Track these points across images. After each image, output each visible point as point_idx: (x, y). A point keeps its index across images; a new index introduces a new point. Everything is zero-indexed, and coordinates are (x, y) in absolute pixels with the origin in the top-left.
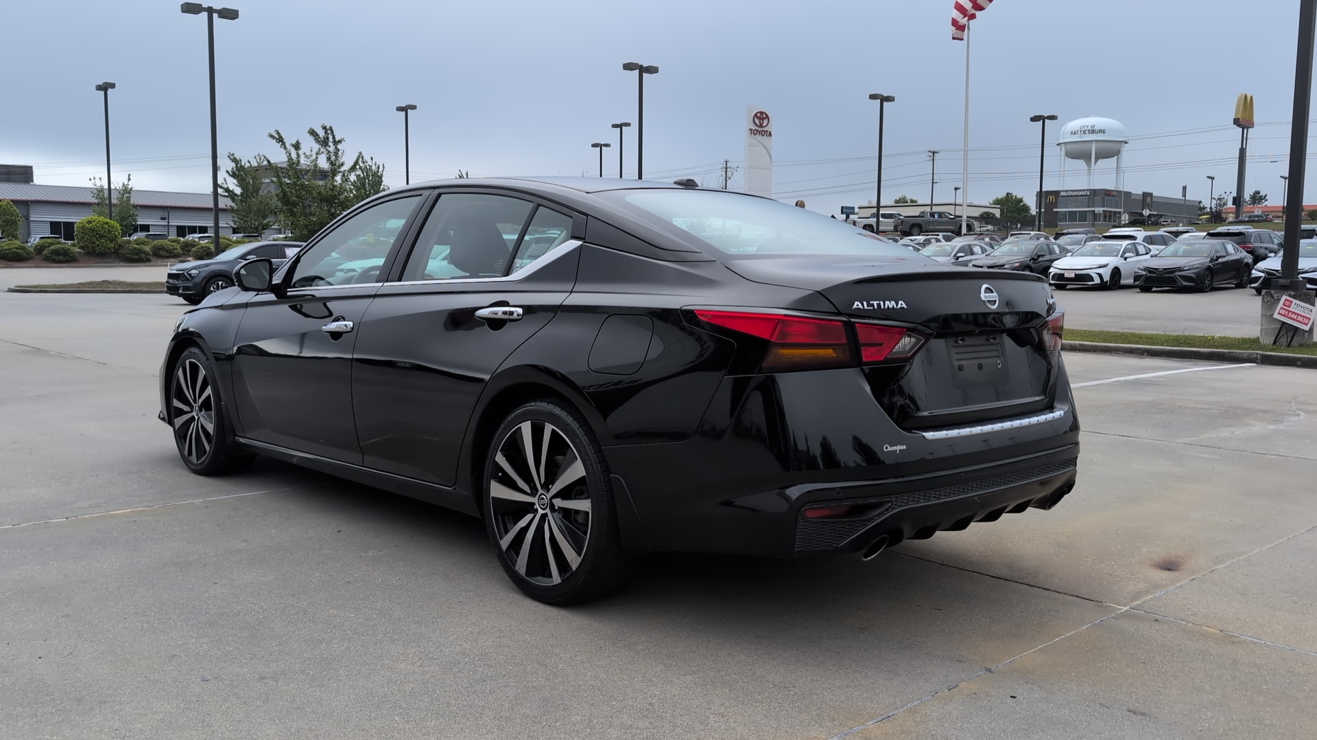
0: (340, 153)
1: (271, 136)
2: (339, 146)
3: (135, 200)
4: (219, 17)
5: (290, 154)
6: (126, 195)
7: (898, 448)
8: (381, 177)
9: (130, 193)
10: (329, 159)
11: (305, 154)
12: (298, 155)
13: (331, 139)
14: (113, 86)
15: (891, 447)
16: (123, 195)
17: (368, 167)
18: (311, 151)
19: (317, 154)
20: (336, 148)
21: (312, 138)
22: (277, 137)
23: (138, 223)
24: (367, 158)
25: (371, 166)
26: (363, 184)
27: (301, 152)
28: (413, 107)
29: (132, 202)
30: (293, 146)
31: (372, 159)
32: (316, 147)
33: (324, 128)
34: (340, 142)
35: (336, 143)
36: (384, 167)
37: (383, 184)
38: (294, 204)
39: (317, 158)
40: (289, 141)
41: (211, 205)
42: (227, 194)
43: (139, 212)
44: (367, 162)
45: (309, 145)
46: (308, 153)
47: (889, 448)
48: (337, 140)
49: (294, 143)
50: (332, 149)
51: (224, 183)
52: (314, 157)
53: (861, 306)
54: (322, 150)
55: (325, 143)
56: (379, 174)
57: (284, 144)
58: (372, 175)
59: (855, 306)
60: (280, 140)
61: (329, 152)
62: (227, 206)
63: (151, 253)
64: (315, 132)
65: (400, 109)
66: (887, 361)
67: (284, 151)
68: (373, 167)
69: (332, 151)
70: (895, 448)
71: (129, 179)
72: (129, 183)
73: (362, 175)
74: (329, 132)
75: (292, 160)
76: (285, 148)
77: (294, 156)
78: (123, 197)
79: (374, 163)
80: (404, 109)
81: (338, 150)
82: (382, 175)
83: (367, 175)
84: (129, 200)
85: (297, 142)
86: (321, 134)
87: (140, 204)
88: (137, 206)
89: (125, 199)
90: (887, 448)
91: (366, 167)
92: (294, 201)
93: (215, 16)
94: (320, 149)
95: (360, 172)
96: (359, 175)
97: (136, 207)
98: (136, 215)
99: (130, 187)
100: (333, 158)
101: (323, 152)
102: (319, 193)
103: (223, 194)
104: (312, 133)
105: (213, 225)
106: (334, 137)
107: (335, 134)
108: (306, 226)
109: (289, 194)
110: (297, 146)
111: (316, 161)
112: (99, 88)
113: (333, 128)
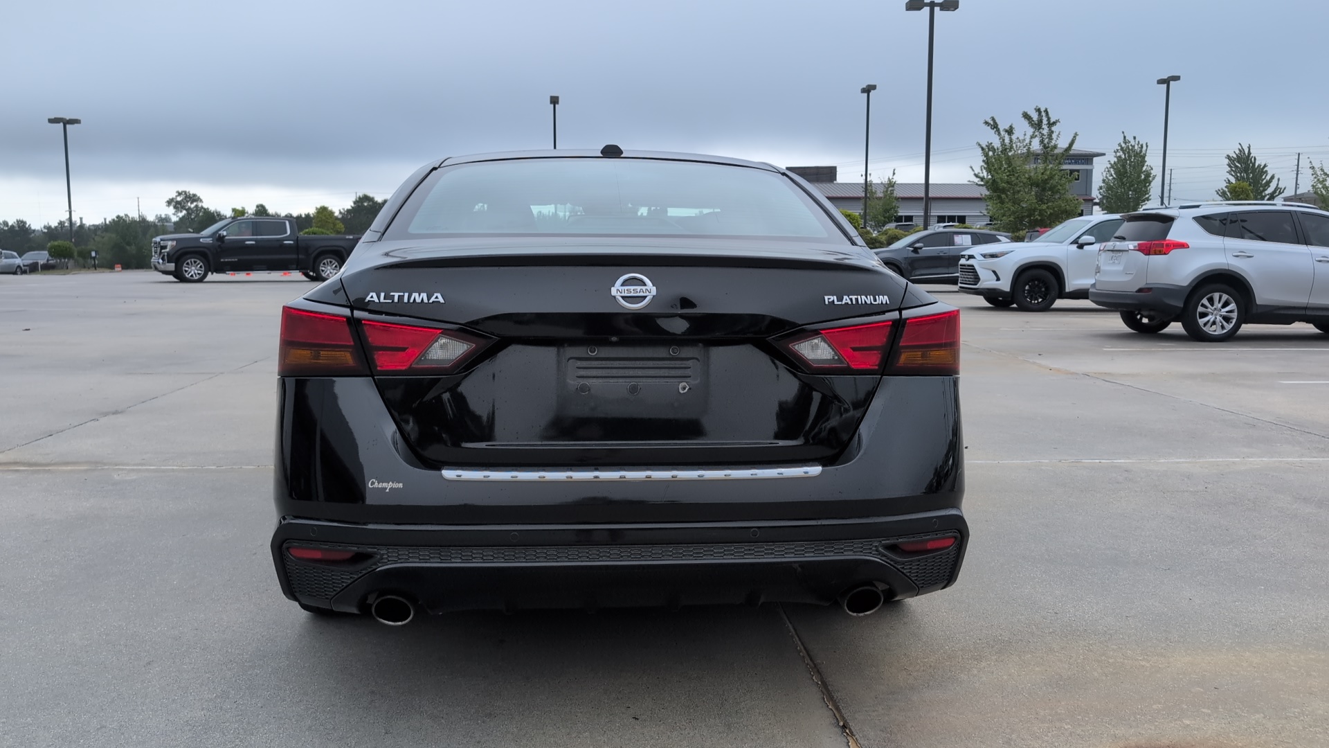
0: (1054, 136)
1: (986, 123)
2: (1053, 128)
3: (898, 193)
4: (941, 10)
5: (1004, 140)
6: (890, 189)
7: (389, 486)
8: (1144, 157)
9: (893, 186)
10: (1042, 142)
11: (1018, 138)
12: (1011, 140)
13: (1045, 121)
14: (874, 87)
15: (379, 483)
16: (888, 188)
17: (1130, 147)
18: (1025, 135)
19: (1032, 137)
20: (1050, 130)
21: (1026, 123)
22: (992, 123)
23: (899, 214)
24: (1130, 138)
25: (1134, 146)
26: (1124, 166)
27: (1014, 137)
28: (1177, 78)
29: (895, 195)
30: (1006, 131)
31: (1135, 138)
32: (1030, 131)
33: (1038, 110)
34: (1054, 123)
35: (1051, 125)
36: (1147, 146)
37: (1146, 164)
38: (1003, 191)
39: (1031, 142)
40: (1003, 126)
41: (922, 194)
42: (982, 183)
43: (900, 204)
44: (1130, 142)
45: (1023, 131)
46: (1021, 138)
47: (376, 484)
48: (1052, 122)
49: (1006, 128)
50: (1045, 131)
51: (981, 172)
52: (1027, 141)
53: (375, 299)
54: (1037, 133)
55: (1038, 126)
56: (1142, 154)
57: (998, 131)
58: (1134, 156)
59: (368, 298)
60: (995, 126)
61: (1043, 135)
62: (981, 195)
63: (885, 242)
64: (1028, 115)
65: (1161, 82)
66: (412, 371)
67: (998, 138)
68: (1136, 147)
69: (1045, 134)
70: (385, 485)
71: (894, 174)
72: (894, 177)
73: (1123, 156)
74: (1043, 114)
75: (1005, 145)
76: (999, 134)
77: (1007, 141)
78: (887, 191)
79: (1137, 142)
80: (1166, 82)
81: (1052, 132)
82: (1145, 155)
83: (1129, 156)
84: (893, 193)
85: (1011, 127)
86: (1035, 117)
87: (902, 196)
88: (899, 198)
89: (889, 192)
90: (373, 483)
91: (1128, 147)
92: (1004, 188)
93: (937, 9)
94: (1034, 132)
95: (1121, 153)
96: (1120, 157)
97: (897, 199)
98: (898, 207)
99: (894, 181)
100: (1046, 141)
101: (1036, 136)
102: (1029, 178)
103: (979, 183)
104: (1026, 116)
105: (923, 214)
106: (1049, 119)
107: (1050, 116)
108: (1014, 213)
109: (999, 181)
110: (1010, 131)
111: (1030, 145)
112: (864, 91)
113: (1048, 110)
